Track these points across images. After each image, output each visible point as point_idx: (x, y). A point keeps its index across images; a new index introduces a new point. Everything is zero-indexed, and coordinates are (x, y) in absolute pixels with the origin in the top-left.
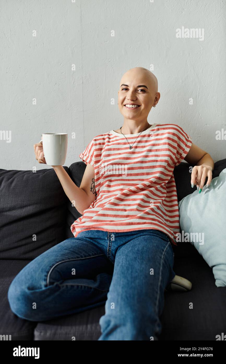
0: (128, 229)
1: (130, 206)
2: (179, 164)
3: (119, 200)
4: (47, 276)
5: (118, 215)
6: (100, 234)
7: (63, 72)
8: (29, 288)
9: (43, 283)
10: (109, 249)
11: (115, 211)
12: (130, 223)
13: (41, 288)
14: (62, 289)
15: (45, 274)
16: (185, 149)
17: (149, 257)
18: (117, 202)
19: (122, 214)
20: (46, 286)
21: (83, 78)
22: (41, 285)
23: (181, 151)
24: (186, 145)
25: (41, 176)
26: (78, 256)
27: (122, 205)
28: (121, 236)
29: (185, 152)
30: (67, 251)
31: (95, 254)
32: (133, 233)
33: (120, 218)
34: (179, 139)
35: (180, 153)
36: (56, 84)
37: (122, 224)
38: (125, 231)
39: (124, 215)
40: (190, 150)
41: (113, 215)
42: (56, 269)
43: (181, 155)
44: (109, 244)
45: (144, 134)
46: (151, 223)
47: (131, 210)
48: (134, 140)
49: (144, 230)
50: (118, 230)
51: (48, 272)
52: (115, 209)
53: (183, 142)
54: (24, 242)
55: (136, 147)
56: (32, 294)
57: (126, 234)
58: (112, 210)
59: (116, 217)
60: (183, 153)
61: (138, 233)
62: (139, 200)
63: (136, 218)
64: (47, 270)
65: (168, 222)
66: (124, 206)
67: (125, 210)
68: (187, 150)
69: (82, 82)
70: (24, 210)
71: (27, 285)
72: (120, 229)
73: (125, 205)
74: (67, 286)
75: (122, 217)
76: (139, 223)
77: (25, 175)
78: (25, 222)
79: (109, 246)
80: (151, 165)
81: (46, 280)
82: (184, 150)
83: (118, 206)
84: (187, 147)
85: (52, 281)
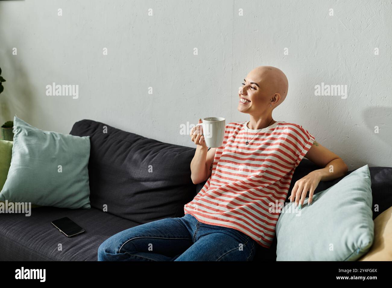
0: (211, 223)
1: (224, 202)
2: (297, 166)
3: (216, 194)
4: (121, 245)
5: (210, 207)
6: (194, 220)
7: (216, 58)
8: (106, 251)
9: (117, 250)
10: (195, 235)
11: (209, 203)
12: (215, 217)
13: (115, 253)
14: (131, 258)
15: (121, 243)
16: (303, 150)
17: (203, 255)
18: (214, 195)
19: (214, 208)
20: (118, 252)
21: (232, 64)
22: (115, 251)
23: (297, 152)
24: (304, 147)
25: (177, 155)
26: (162, 235)
27: (217, 198)
28: (206, 227)
29: (302, 154)
30: (154, 229)
31: (181, 237)
32: (215, 227)
33: (211, 210)
34: (296, 140)
35: (298, 155)
36: (209, 69)
37: (209, 217)
38: (209, 224)
39: (215, 209)
40: (307, 153)
41: (207, 206)
42: (132, 241)
43: (298, 156)
44: (196, 231)
45: (263, 132)
46: (234, 223)
47: (222, 206)
48: (252, 136)
49: (224, 227)
50: (204, 221)
51: (123, 243)
52: (210, 201)
53: (300, 143)
54: (147, 210)
55: (252, 144)
56: (107, 255)
57: (209, 226)
58: (207, 201)
59: (209, 209)
60: (300, 155)
61: (218, 228)
62: (233, 198)
63: (221, 214)
64: (124, 241)
65: (264, 223)
66: (218, 201)
67: (218, 205)
68: (305, 152)
69: (232, 69)
70: (155, 183)
71: (106, 248)
72: (206, 221)
73: (220, 200)
74: (136, 257)
75: (213, 210)
76: (223, 219)
77: (168, 151)
78: (153, 194)
79: (195, 233)
80: (257, 164)
81: (119, 248)
82: (301, 152)
83: (214, 199)
84: (304, 149)
85: (123, 249)
